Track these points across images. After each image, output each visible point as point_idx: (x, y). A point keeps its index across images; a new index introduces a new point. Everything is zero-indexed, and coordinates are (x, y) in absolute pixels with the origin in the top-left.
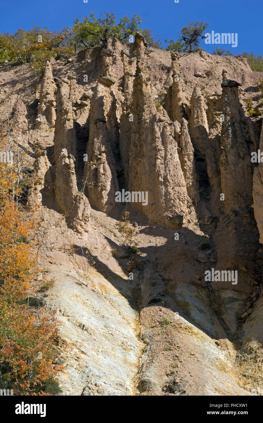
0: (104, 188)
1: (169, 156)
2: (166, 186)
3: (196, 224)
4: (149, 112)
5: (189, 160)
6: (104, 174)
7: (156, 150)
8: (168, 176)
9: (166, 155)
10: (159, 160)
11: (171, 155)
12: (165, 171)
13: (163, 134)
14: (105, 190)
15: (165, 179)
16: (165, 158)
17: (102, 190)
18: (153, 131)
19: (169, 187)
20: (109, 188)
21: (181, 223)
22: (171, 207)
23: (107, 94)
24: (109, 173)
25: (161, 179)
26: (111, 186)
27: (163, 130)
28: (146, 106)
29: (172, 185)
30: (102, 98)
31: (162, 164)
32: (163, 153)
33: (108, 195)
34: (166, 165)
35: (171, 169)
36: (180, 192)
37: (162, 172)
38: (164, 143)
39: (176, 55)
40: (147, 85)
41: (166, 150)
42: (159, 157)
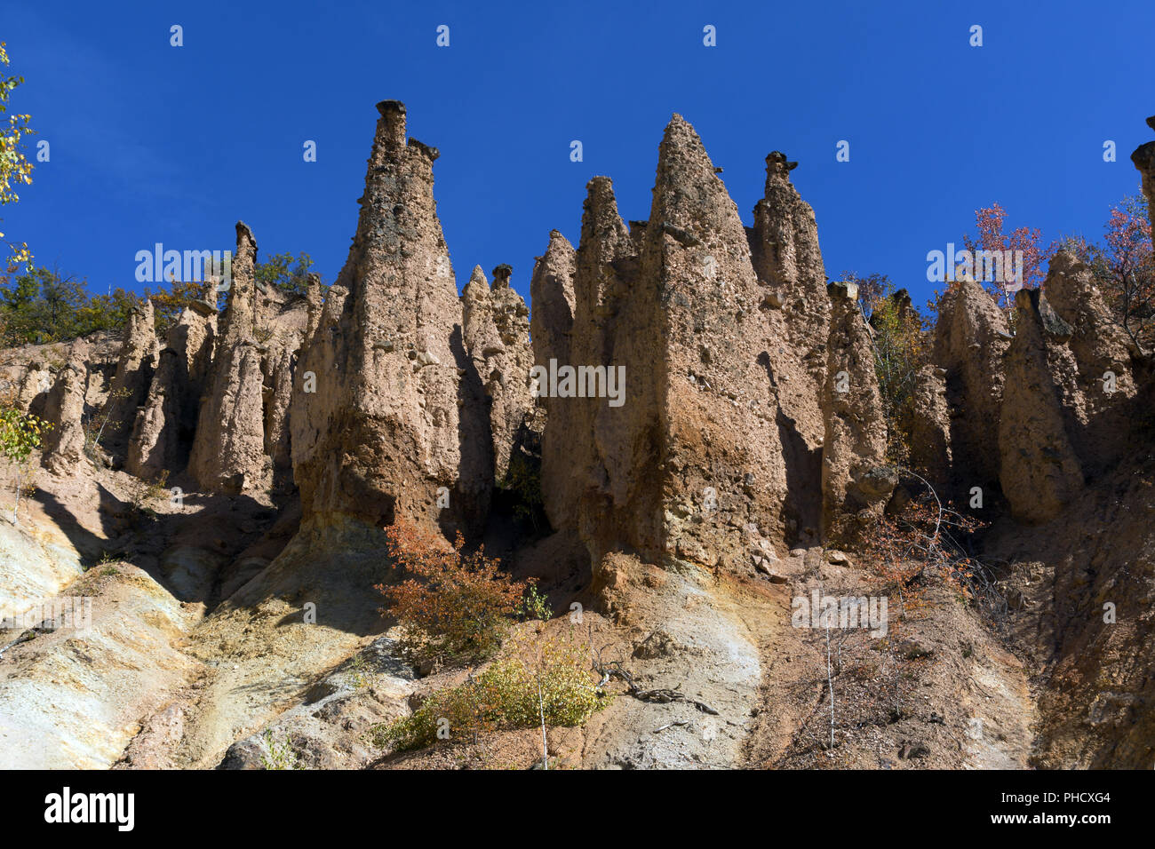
0: (146, 442)
1: (244, 391)
2: (231, 434)
3: (267, 492)
4: (235, 335)
5: (283, 406)
6: (151, 422)
7: (228, 382)
8: (236, 420)
9: (240, 390)
10: (228, 397)
11: (248, 389)
12: (234, 412)
13: (243, 363)
14: (147, 444)
15: (232, 423)
16: (237, 394)
17: (143, 444)
18: (231, 357)
19: (234, 435)
20: (154, 442)
21: (239, 487)
22: (232, 464)
23: (201, 327)
24: (161, 421)
25: (225, 424)
26: (159, 440)
27: (246, 356)
28: (233, 326)
29: (239, 432)
30: (187, 327)
31: (232, 402)
32: (236, 387)
33: (150, 452)
34: (237, 403)
35: (243, 409)
36: (251, 443)
37: (228, 413)
38: (242, 374)
39: (315, 278)
40: (240, 297)
41: (242, 382)
42: (228, 391)
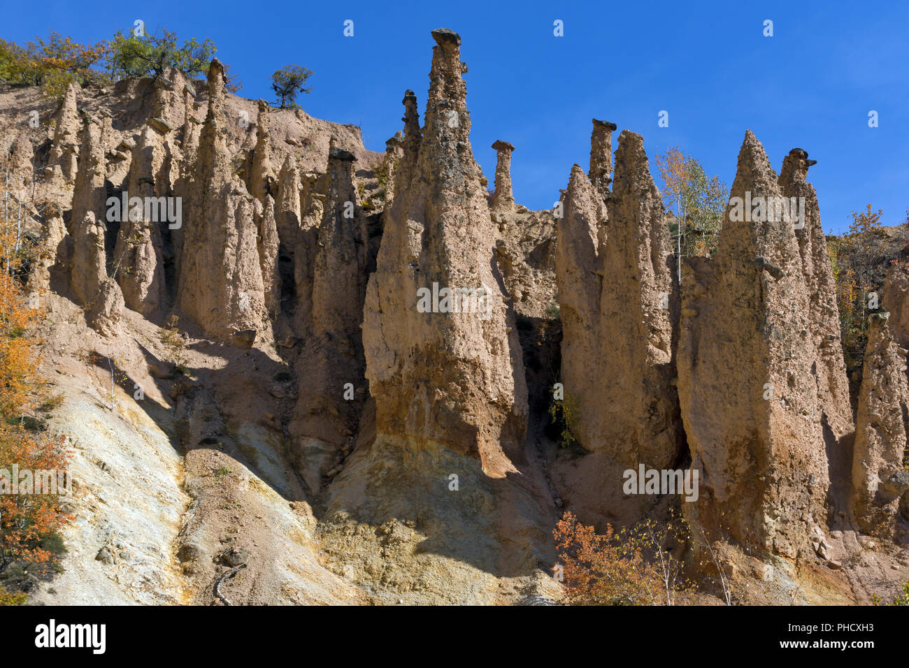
0: (143, 278)
1: (244, 246)
2: (236, 287)
3: (272, 345)
4: (220, 179)
5: (271, 256)
6: (146, 259)
7: (226, 234)
8: (240, 274)
9: (240, 243)
10: (229, 249)
11: (247, 243)
12: (237, 265)
13: (238, 213)
14: (145, 281)
15: (236, 276)
16: (238, 248)
17: (141, 281)
18: (224, 207)
19: (239, 289)
20: (150, 279)
21: (251, 341)
22: (240, 317)
23: (159, 146)
24: (153, 258)
25: (229, 276)
26: (154, 277)
27: (239, 206)
28: (217, 169)
29: (244, 286)
30: (151, 148)
31: (234, 255)
32: (235, 239)
33: (149, 289)
34: (239, 258)
35: (245, 264)
36: (255, 297)
37: (232, 266)
38: (239, 226)
40: (221, 138)
41: (240, 236)
42: (229, 244)
